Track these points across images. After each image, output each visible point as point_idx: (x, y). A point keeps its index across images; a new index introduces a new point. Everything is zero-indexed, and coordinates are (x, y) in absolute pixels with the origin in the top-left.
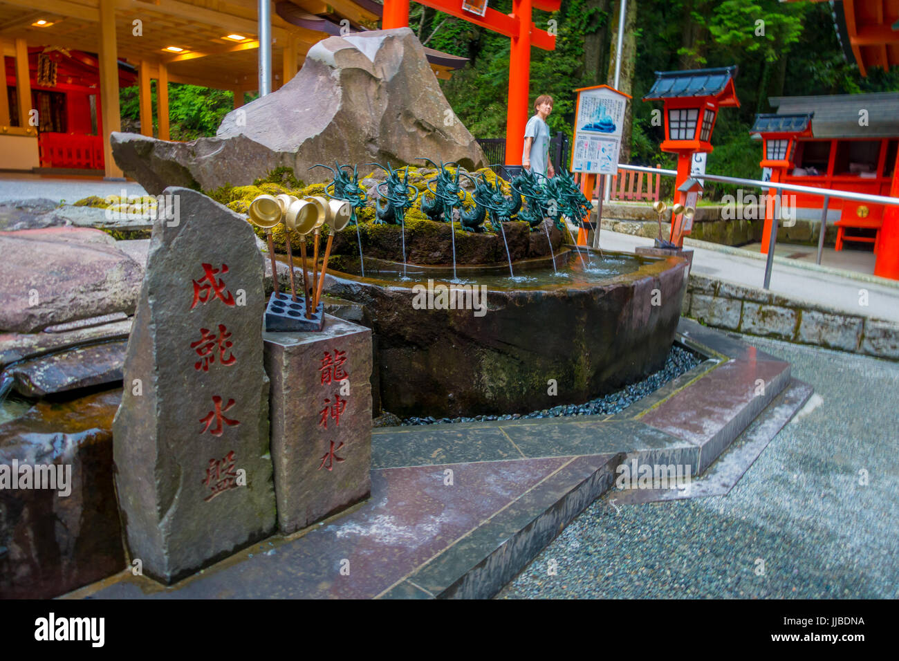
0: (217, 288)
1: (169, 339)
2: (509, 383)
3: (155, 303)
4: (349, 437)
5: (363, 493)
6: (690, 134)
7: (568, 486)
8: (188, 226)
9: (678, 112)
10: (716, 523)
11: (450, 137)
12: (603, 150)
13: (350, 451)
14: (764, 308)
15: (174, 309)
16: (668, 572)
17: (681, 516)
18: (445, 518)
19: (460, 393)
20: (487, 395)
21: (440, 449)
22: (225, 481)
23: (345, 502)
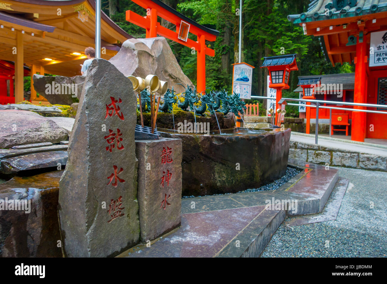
0: (117, 110)
1: (95, 132)
2: (227, 179)
3: (89, 113)
4: (173, 193)
5: (178, 223)
6: (281, 81)
7: (271, 216)
8: (105, 77)
9: (275, 72)
10: (337, 231)
11: (183, 82)
12: (245, 89)
13: (173, 200)
14: (317, 152)
15: (97, 117)
16: (327, 252)
17: (320, 229)
18: (220, 232)
19: (206, 184)
20: (218, 184)
21: (205, 206)
22: (117, 212)
23: (170, 227)
